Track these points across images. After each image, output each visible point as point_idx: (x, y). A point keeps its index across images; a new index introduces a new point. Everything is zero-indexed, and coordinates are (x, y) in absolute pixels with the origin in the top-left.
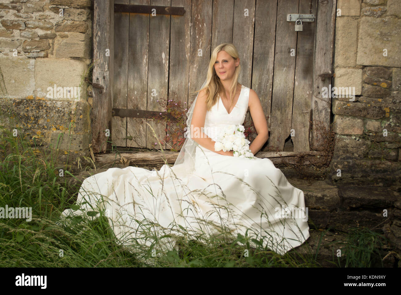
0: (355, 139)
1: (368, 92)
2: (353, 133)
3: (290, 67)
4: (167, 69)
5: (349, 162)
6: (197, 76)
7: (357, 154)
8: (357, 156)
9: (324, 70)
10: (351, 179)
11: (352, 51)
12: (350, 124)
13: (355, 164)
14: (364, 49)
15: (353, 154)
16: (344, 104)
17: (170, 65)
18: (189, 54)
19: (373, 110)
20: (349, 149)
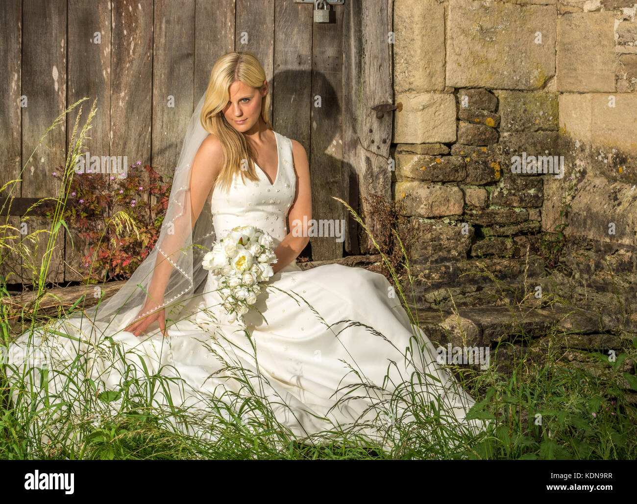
0: (450, 224)
1: (467, 136)
2: (448, 213)
3: (303, 94)
4: (63, 104)
5: (447, 268)
6: (126, 117)
7: (457, 250)
8: (457, 254)
9: (381, 98)
10: (461, 296)
11: (439, 62)
12: (442, 197)
13: (458, 268)
14: (456, 57)
15: (449, 251)
16: (432, 160)
17: (70, 93)
18: (109, 70)
19: (476, 169)
20: (442, 242)
